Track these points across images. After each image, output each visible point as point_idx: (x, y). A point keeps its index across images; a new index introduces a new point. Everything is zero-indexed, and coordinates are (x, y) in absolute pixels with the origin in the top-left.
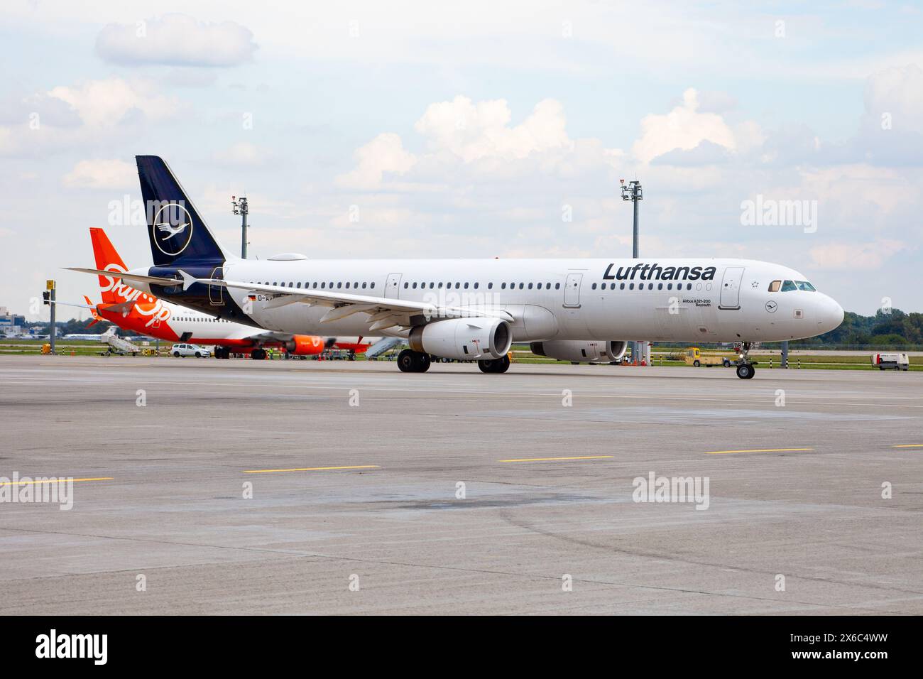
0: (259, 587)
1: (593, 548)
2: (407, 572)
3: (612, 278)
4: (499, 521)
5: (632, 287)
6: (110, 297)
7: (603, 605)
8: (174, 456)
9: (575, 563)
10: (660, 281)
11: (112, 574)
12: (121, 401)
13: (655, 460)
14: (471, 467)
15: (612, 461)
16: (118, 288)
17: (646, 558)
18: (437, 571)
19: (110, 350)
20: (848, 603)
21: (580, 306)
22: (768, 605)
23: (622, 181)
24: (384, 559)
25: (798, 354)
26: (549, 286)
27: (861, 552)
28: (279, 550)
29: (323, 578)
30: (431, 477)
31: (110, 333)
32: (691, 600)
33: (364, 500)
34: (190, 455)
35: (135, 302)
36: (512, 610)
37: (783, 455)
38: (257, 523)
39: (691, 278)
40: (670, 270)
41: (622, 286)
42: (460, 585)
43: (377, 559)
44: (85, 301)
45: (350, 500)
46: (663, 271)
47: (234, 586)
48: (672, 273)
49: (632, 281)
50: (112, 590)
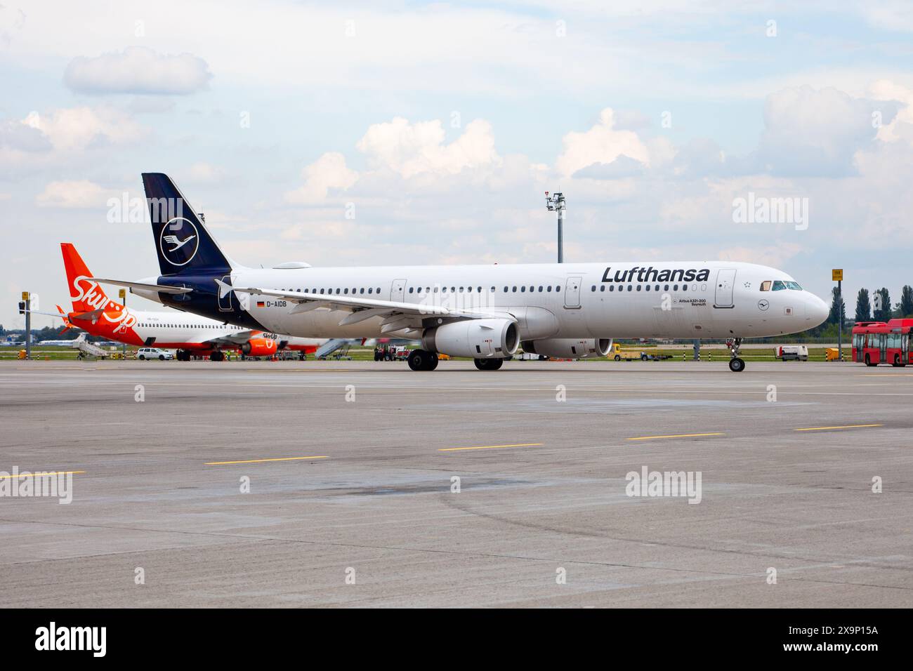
0: (221, 569)
1: (525, 527)
2: (356, 553)
3: (611, 280)
4: (439, 504)
5: (630, 288)
6: (80, 306)
7: (535, 579)
8: (140, 450)
9: (510, 542)
10: (657, 282)
11: (86, 559)
12: (91, 400)
13: (581, 446)
14: (414, 456)
15: (541, 448)
16: (88, 298)
17: (575, 536)
18: (385, 551)
19: (81, 354)
20: (757, 572)
21: (580, 307)
22: (684, 575)
23: (547, 193)
24: (335, 541)
25: (709, 348)
26: (549, 289)
27: (767, 526)
28: (238, 535)
29: (279, 560)
30: (376, 466)
31: (81, 338)
32: (614, 572)
33: (315, 488)
34: (155, 450)
35: (103, 311)
36: (453, 585)
37: (696, 439)
38: (219, 511)
39: (686, 279)
40: (666, 273)
41: (621, 288)
42: (405, 564)
43: (328, 541)
44: (58, 311)
45: (302, 488)
46: (659, 274)
47: (198, 568)
48: (668, 275)
49: (630, 283)
50: (86, 573)
